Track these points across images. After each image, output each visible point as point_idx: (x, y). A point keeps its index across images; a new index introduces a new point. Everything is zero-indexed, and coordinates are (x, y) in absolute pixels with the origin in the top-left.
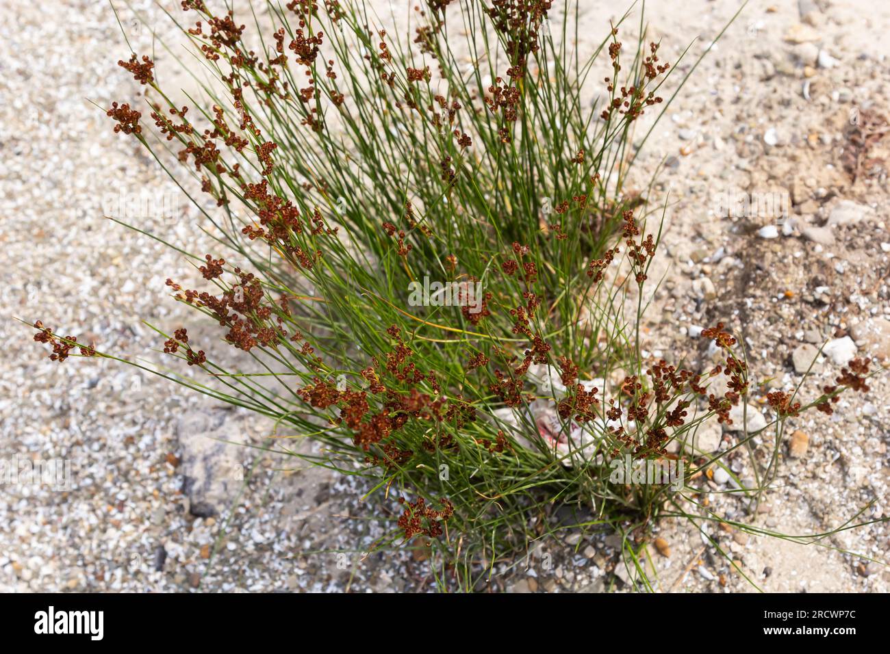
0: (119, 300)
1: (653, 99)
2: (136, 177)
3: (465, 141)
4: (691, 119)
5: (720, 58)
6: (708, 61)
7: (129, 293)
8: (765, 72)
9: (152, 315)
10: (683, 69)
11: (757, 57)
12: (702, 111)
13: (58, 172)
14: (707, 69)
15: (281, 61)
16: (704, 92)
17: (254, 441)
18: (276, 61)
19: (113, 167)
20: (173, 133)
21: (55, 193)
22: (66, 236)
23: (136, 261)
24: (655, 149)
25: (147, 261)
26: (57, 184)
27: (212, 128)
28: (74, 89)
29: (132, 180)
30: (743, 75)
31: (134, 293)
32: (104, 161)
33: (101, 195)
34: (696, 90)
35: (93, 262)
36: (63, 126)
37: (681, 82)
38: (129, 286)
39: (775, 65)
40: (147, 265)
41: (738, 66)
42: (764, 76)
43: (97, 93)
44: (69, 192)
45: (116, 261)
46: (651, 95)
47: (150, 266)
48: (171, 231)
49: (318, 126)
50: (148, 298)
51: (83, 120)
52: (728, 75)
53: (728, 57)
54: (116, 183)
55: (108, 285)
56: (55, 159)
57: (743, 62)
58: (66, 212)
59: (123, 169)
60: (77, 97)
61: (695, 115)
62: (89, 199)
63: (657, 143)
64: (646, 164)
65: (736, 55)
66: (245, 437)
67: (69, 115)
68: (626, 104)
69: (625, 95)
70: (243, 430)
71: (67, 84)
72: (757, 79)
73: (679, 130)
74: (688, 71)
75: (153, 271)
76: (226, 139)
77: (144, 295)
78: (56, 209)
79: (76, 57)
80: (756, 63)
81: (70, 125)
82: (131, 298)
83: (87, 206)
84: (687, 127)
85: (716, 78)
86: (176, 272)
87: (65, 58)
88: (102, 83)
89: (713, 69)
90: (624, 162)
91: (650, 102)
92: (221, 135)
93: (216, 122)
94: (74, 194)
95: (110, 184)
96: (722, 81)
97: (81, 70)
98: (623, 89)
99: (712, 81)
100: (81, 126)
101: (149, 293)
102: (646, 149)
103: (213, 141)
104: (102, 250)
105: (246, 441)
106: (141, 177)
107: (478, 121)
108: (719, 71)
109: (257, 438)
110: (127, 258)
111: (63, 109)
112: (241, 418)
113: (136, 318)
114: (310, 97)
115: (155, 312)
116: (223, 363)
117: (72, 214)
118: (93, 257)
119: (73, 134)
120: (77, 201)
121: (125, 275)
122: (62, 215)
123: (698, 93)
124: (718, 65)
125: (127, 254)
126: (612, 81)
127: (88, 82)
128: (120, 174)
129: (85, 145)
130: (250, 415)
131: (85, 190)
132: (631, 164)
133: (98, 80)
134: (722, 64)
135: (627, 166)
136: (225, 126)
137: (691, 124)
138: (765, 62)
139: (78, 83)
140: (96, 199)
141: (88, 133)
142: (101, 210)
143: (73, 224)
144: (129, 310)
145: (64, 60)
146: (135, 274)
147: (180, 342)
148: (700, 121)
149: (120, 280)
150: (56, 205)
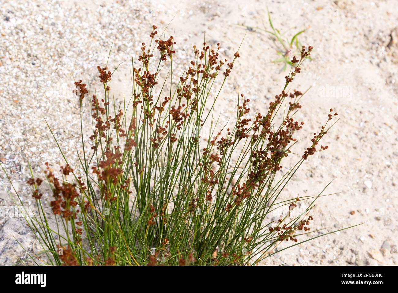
0: (25, 152)
1: (294, 238)
2: (71, 108)
3: (209, 198)
4: (307, 256)
5: (337, 240)
6: (331, 237)
7: (31, 152)
8: (351, 260)
9: (33, 168)
10: (319, 233)
11: (352, 251)
12: (314, 256)
13: (43, 83)
14: (328, 240)
15: (161, 109)
16: (320, 248)
17: (32, 251)
18: (158, 108)
19: (66, 98)
20: (96, 109)
21: (35, 90)
22: (26, 110)
23: (45, 141)
24: (284, 256)
25: (49, 145)
26: (38, 87)
27: (113, 117)
28: (75, 55)
29: (69, 109)
30: (341, 253)
31: (33, 154)
32: (64, 93)
33: (52, 105)
34: (318, 245)
35: (28, 129)
36: (59, 66)
37: (314, 237)
38: (34, 149)
39: (356, 260)
40: (47, 146)
41: (342, 249)
42: (349, 261)
43: (83, 64)
44: (41, 94)
45: (36, 135)
46: (294, 236)
47: (49, 148)
48: (68, 140)
49: (155, 146)
50: (37, 160)
51: (69, 70)
52: (335, 249)
53: (341, 242)
54: (62, 105)
55: (26, 142)
56: (46, 77)
57: (345, 248)
58: (33, 101)
59: (69, 101)
60: (74, 59)
61: (310, 255)
62: (46, 102)
63: (286, 255)
64: (275, 260)
65: (344, 244)
66: (30, 246)
67: (65, 64)
68: (282, 232)
69: (284, 228)
70: (31, 243)
71: (74, 51)
72: (345, 260)
73: (299, 256)
74: (320, 235)
75: (48, 150)
76: (115, 125)
77: (36, 157)
78: (31, 97)
79: (86, 44)
80: (350, 252)
81: (63, 68)
82: (30, 155)
83: (43, 105)
84: (303, 257)
85: (330, 246)
86: (56, 158)
87: (81, 41)
88: (87, 62)
89: (331, 242)
90: (267, 252)
91: (291, 239)
92: (115, 123)
93: (117, 116)
94: (42, 96)
95: (59, 103)
96: (331, 250)
97: (84, 50)
98: (285, 225)
99: (327, 246)
100: (66, 72)
101: (39, 158)
102: (280, 254)
103: (110, 122)
104: (35, 127)
105: (29, 248)
106: (73, 109)
107: (220, 192)
108: (333, 245)
109: (35, 250)
110: (42, 137)
111: (65, 60)
112: (35, 237)
113: (26, 164)
114: (161, 132)
115: (36, 167)
116: (46, 209)
117: (35, 103)
118: (29, 127)
119: (61, 73)
120: (41, 99)
121: (36, 143)
122: (31, 100)
123: (318, 247)
124: (334, 242)
125: (43, 136)
126: (282, 218)
127: (83, 57)
128: (66, 102)
129: (62, 80)
130: (39, 239)
131: (48, 98)
132: (270, 255)
133: (87, 60)
134: (336, 243)
135: (267, 255)
136: (119, 120)
137: (305, 257)
138: (354, 255)
139: (79, 55)
140: (49, 104)
141: (66, 77)
142: (47, 110)
143: (32, 108)
144: (26, 159)
145: (80, 42)
146: (40, 146)
147: (36, 183)
148: (310, 259)
149: (32, 144)
150: (32, 95)
